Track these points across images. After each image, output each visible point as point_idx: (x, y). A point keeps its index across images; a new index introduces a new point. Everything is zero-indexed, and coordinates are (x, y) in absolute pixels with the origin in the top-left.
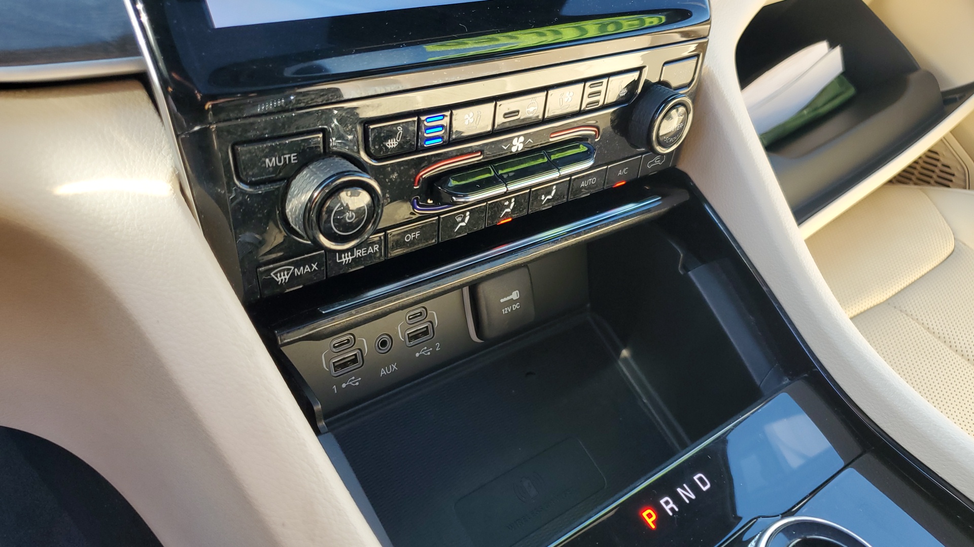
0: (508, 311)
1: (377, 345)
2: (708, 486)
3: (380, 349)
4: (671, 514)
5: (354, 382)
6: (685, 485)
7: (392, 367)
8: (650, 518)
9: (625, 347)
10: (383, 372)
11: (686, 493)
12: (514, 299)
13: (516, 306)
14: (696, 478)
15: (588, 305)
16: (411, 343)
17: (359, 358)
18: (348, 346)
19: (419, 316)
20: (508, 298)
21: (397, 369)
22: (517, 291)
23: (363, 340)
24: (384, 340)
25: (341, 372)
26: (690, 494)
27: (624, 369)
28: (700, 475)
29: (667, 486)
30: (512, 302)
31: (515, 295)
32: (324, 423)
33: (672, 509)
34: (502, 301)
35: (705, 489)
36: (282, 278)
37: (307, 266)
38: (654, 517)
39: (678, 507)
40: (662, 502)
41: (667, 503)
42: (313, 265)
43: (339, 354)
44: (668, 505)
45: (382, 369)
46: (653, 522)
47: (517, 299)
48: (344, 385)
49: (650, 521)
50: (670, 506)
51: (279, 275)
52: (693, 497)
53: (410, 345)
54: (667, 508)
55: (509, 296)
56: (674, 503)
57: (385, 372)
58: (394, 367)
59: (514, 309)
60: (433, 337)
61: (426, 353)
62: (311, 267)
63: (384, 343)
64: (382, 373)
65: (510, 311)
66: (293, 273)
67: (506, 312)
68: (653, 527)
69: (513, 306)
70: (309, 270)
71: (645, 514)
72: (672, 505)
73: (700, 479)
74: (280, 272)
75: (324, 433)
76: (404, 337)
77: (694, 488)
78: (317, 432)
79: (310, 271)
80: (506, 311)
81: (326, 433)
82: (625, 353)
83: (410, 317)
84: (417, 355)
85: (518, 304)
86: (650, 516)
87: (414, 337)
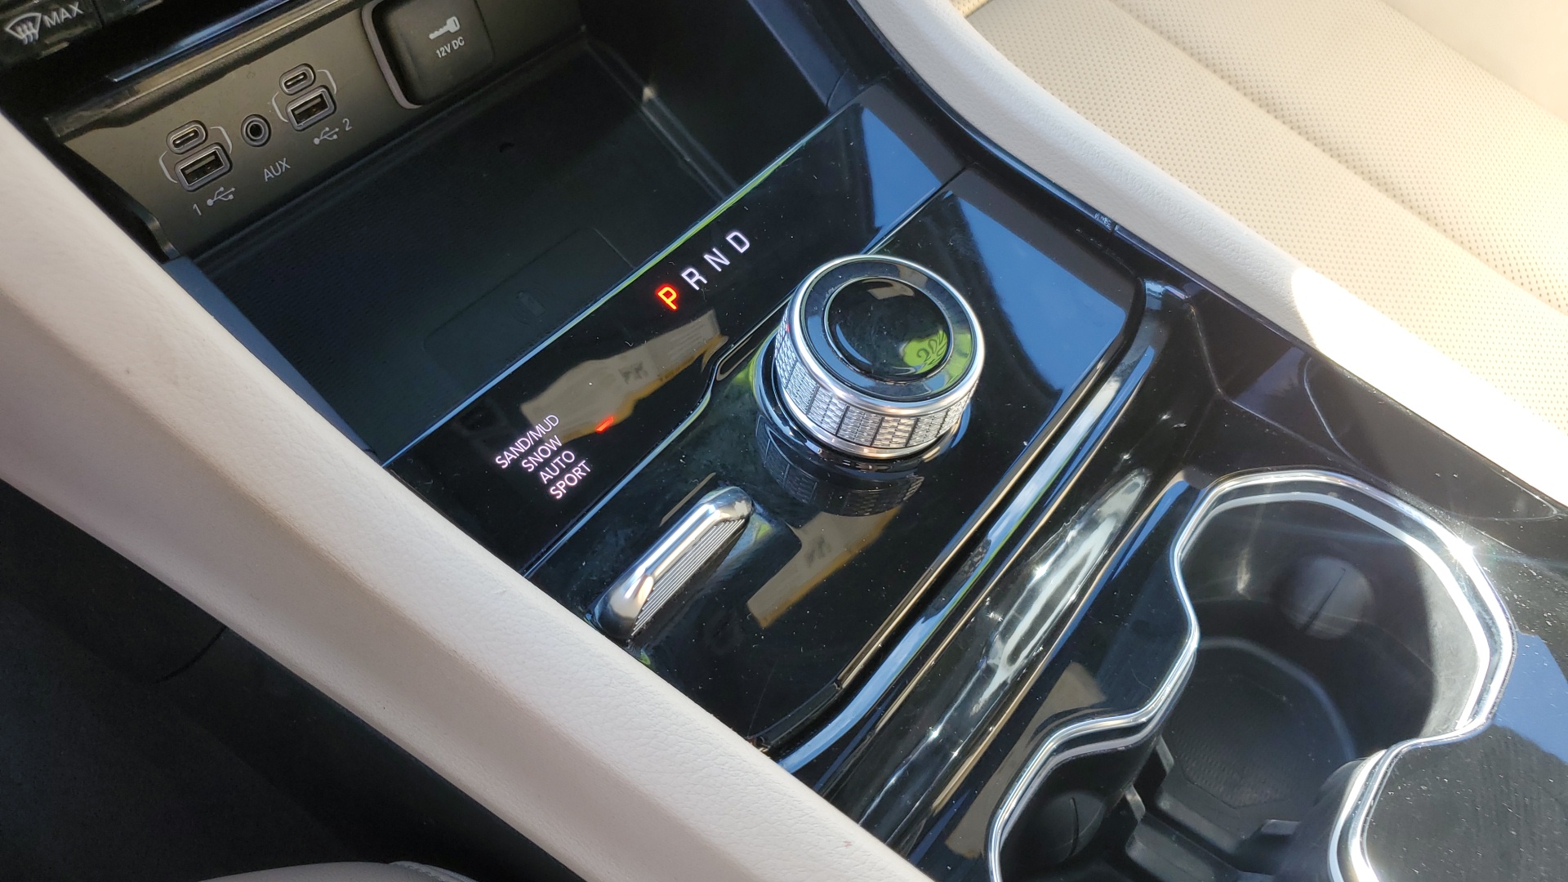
0: (446, 51)
1: (245, 136)
2: (747, 245)
3: (252, 140)
4: (697, 288)
5: (225, 194)
6: (714, 250)
7: (281, 165)
8: (668, 298)
9: (647, 83)
10: (268, 174)
11: (716, 259)
12: (452, 31)
13: (458, 43)
14: (729, 238)
15: (583, 28)
16: (302, 124)
17: (222, 157)
18: (196, 141)
19: (302, 80)
20: (442, 31)
21: (289, 167)
22: (455, 18)
23: (220, 130)
24: (252, 127)
25: (198, 182)
26: (721, 259)
27: (652, 118)
28: (735, 233)
29: (692, 254)
30: (449, 37)
31: (452, 25)
32: (172, 246)
33: (698, 282)
34: (432, 36)
35: (742, 250)
36: (27, 33)
37: (63, 10)
38: (674, 296)
39: (706, 278)
40: (684, 275)
41: (691, 275)
42: (71, 6)
43: (186, 155)
44: (693, 277)
45: (266, 170)
46: (672, 302)
47: (456, 32)
48: (210, 202)
49: (669, 301)
50: (695, 279)
51: (19, 29)
52: (727, 262)
53: (300, 128)
54: (692, 282)
55: (441, 27)
56: (701, 273)
57: (271, 175)
58: (284, 164)
59: (455, 48)
60: (333, 113)
61: (331, 136)
62: (70, 11)
63: (256, 130)
64: (266, 177)
65: (449, 51)
66: (42, 21)
67: (444, 54)
68: (674, 307)
69: (453, 42)
70: (68, 15)
71: (661, 294)
72: (698, 276)
73: (736, 239)
74: (18, 24)
75: (174, 259)
76: (287, 116)
77: (727, 250)
78: (160, 257)
79: (70, 17)
80: (443, 51)
81: (178, 258)
82: (648, 93)
83: (289, 84)
84: (317, 141)
85: (461, 38)
86: (668, 295)
87: (302, 114)
